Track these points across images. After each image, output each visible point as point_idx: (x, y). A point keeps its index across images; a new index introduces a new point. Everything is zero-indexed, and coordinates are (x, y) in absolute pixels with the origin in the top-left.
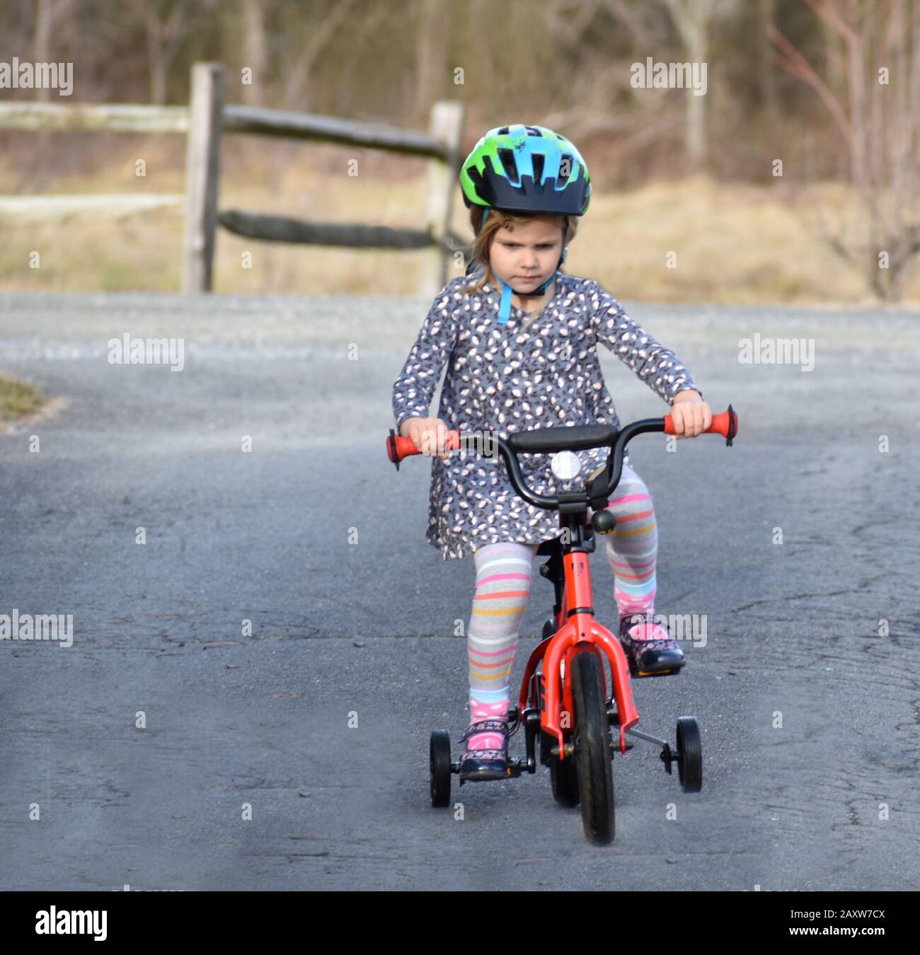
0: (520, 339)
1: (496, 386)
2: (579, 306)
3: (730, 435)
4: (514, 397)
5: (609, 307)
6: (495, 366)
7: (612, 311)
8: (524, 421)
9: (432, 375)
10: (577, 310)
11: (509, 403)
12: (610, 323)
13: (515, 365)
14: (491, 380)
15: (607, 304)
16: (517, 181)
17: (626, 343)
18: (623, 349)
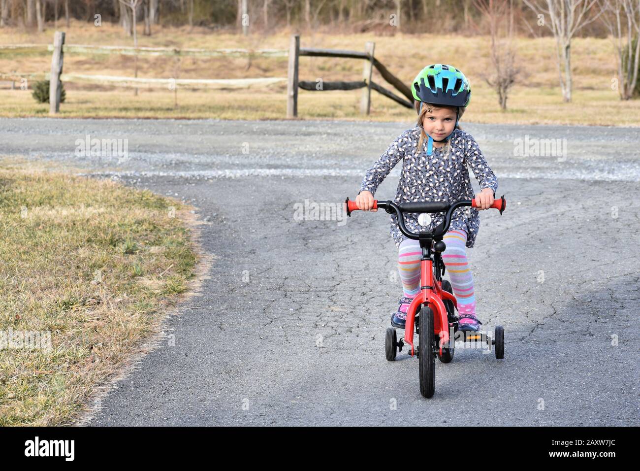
0: (434, 161)
1: (422, 181)
2: (462, 145)
3: (502, 209)
4: (430, 186)
5: (475, 150)
6: (422, 172)
7: (476, 152)
8: (434, 197)
9: (384, 171)
10: (460, 146)
11: (427, 189)
12: (474, 158)
13: (431, 173)
14: (420, 178)
15: (474, 149)
16: (435, 91)
17: (479, 169)
18: (477, 171)
